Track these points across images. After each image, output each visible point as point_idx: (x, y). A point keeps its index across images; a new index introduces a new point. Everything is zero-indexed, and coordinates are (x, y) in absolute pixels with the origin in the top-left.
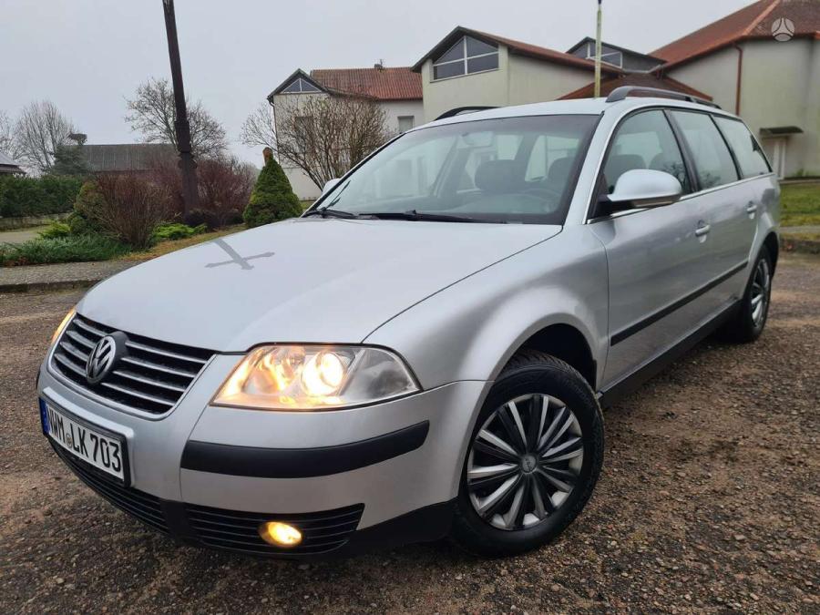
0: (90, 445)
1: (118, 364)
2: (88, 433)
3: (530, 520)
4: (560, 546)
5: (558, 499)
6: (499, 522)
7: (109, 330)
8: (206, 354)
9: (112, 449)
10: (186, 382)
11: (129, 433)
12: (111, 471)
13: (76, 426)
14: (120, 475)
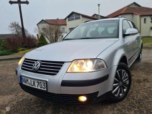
0: (36, 84)
1: (41, 67)
2: (36, 81)
3: (121, 95)
4: (126, 99)
5: (125, 90)
6: (116, 95)
7: (36, 60)
8: (63, 63)
9: (43, 84)
10: (60, 69)
11: (47, 80)
12: (42, 89)
13: (32, 80)
14: (45, 89)
